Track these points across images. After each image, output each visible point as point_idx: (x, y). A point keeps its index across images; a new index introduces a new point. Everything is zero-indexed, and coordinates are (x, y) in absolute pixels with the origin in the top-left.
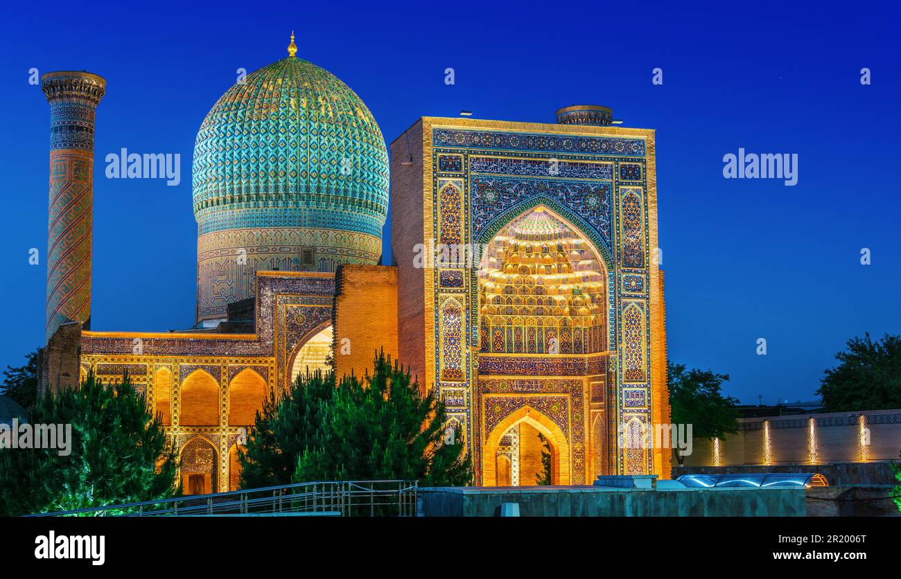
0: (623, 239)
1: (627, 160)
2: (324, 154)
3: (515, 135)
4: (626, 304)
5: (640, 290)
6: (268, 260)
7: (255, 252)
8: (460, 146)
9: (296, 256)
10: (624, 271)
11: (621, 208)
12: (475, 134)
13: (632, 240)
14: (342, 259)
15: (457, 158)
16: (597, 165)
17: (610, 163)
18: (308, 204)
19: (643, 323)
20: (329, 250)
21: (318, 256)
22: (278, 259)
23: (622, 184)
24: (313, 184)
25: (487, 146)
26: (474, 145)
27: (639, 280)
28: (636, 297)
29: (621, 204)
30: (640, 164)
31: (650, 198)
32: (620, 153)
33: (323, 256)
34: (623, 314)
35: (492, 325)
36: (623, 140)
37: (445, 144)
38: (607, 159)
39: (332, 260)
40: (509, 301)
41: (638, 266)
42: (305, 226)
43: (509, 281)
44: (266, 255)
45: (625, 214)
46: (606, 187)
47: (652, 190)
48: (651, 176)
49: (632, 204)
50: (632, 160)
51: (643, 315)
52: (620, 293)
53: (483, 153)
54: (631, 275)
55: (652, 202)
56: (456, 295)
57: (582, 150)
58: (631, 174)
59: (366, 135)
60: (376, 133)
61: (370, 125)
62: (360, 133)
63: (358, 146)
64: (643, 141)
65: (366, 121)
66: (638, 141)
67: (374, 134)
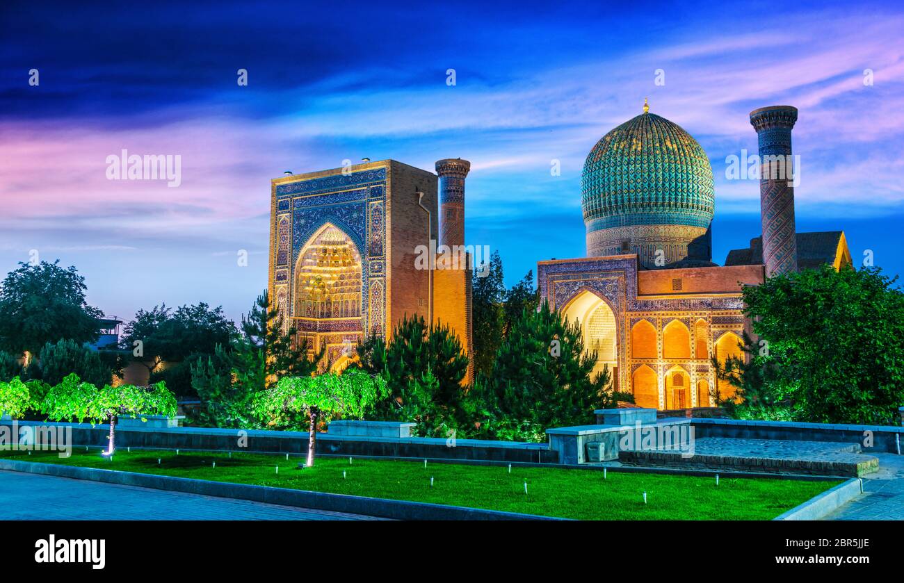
0: (370, 238)
1: (375, 184)
2: (632, 177)
3: (314, 180)
4: (372, 282)
5: (380, 271)
6: (604, 251)
7: (598, 246)
8: (289, 193)
9: (618, 246)
10: (370, 260)
11: (370, 217)
12: (295, 184)
13: (377, 237)
15: (287, 201)
16: (358, 191)
17: (365, 188)
18: (624, 211)
19: (382, 293)
20: (640, 240)
21: (632, 245)
23: (371, 201)
24: (626, 197)
25: (302, 191)
26: (295, 192)
27: (379, 264)
28: (378, 276)
29: (371, 214)
30: (382, 185)
31: (387, 207)
32: (371, 180)
33: (635, 243)
34: (370, 288)
35: (333, 300)
36: (372, 171)
37: (282, 194)
38: (363, 186)
40: (342, 284)
41: (380, 255)
42: (623, 225)
43: (341, 271)
44: (603, 248)
45: (373, 221)
46: (363, 204)
47: (388, 201)
48: (388, 192)
49: (377, 213)
50: (378, 183)
51: (382, 286)
52: (368, 274)
53: (299, 196)
54: (374, 261)
55: (388, 210)
56: (284, 285)
57: (350, 183)
58: (377, 193)
59: (669, 157)
60: (682, 154)
61: (676, 150)
62: (662, 158)
63: (659, 166)
64: (384, 169)
65: (671, 148)
66: (382, 169)
67: (680, 155)
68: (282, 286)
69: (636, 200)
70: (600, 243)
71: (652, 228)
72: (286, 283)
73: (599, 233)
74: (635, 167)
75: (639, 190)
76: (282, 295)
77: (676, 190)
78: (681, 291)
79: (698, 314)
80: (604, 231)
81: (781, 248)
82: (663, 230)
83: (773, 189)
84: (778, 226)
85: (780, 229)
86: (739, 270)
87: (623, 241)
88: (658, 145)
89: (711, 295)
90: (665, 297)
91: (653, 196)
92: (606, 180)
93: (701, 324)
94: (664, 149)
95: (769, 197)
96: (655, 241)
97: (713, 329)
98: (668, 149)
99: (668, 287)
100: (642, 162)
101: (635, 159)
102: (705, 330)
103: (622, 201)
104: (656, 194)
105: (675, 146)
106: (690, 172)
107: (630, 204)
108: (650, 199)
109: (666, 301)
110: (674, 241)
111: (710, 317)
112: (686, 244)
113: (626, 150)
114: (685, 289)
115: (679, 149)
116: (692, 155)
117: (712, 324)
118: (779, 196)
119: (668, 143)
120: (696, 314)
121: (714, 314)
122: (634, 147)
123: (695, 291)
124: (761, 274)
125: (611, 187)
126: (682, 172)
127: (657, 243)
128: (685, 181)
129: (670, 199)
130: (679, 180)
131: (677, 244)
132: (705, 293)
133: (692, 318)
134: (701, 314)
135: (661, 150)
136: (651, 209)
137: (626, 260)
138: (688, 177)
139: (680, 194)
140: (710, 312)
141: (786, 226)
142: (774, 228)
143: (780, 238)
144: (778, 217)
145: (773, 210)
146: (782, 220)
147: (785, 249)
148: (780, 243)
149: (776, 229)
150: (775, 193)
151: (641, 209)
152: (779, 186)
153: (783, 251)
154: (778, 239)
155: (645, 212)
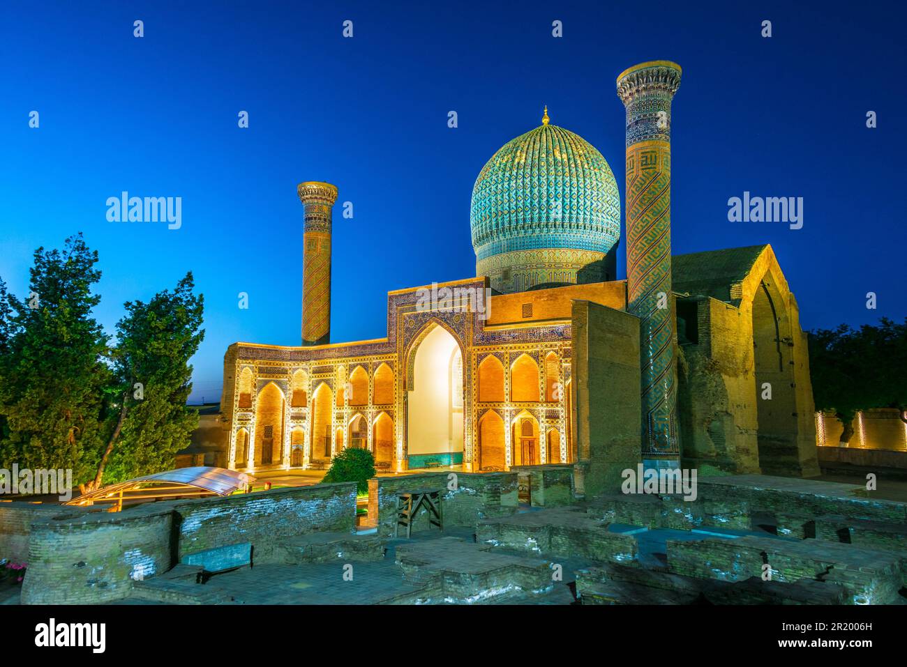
2: (513, 194)
9: (499, 276)
18: (504, 235)
20: (521, 267)
24: (506, 219)
42: (504, 252)
59: (556, 169)
60: (573, 165)
61: (566, 160)
62: (548, 170)
63: (543, 180)
65: (559, 158)
67: (569, 166)
71: (535, 253)
73: (482, 262)
74: (516, 183)
75: (520, 209)
78: (531, 319)
79: (549, 346)
80: (487, 260)
81: (646, 257)
82: (546, 255)
83: (638, 179)
84: (643, 227)
85: (645, 232)
86: (596, 289)
88: (544, 155)
89: (562, 321)
90: (513, 327)
91: (536, 216)
92: (487, 202)
93: (551, 358)
94: (551, 159)
95: (634, 189)
96: (537, 268)
97: (564, 365)
98: (555, 160)
99: (517, 315)
100: (523, 177)
101: (517, 173)
102: (557, 366)
103: (503, 224)
104: (539, 213)
105: (565, 156)
106: (582, 186)
107: (510, 227)
108: (532, 219)
109: (514, 331)
111: (561, 350)
112: (576, 271)
113: (509, 165)
114: (535, 316)
115: (569, 159)
116: (586, 166)
117: (563, 358)
118: (646, 188)
119: (558, 153)
120: (546, 346)
121: (566, 345)
122: (517, 160)
123: (546, 317)
124: (623, 293)
125: (493, 209)
127: (539, 270)
128: (575, 196)
131: (563, 270)
132: (557, 319)
133: (542, 351)
134: (551, 346)
135: (548, 161)
136: (533, 232)
138: (578, 191)
140: (561, 343)
141: (654, 227)
142: (638, 231)
143: (645, 244)
144: (644, 215)
145: (637, 207)
146: (649, 219)
147: (652, 257)
148: (645, 249)
149: (640, 231)
150: (641, 184)
151: (523, 231)
152: (646, 174)
153: (649, 260)
154: (643, 244)
155: (527, 235)
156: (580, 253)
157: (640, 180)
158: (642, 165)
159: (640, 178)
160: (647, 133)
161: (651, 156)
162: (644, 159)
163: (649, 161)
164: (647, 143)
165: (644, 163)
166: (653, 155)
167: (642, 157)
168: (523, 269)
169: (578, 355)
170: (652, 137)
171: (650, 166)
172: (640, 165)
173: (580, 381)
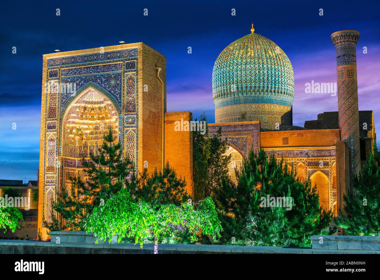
0: (126, 99)
1: (129, 60)
2: (248, 72)
3: (79, 56)
4: (127, 131)
5: (133, 123)
6: (229, 119)
7: (225, 116)
8: (58, 65)
9: (239, 117)
10: (126, 115)
11: (125, 83)
12: (63, 58)
13: (131, 99)
14: (259, 116)
15: (56, 71)
16: (115, 64)
17: (121, 62)
18: (243, 94)
19: (135, 139)
20: (253, 113)
21: (248, 116)
22: (232, 118)
23: (126, 72)
24: (244, 85)
25: (68, 63)
26: (63, 64)
27: (134, 118)
28: (132, 127)
29: (126, 81)
30: (135, 61)
31: (139, 77)
32: (126, 57)
33: (250, 115)
34: (126, 136)
35: (89, 145)
36: (127, 50)
37: (52, 65)
38: (120, 61)
39: (254, 117)
40: (96, 133)
41: (133, 111)
42: (242, 103)
43: (96, 124)
44: (228, 117)
45: (127, 86)
46: (119, 75)
47: (140, 72)
48: (140, 66)
49: (131, 81)
50: (132, 59)
51: (135, 136)
52: (123, 125)
53: (66, 67)
54: (129, 116)
55: (140, 79)
56: (53, 133)
57: (108, 58)
58: (131, 66)
59: (271, 61)
60: (278, 60)
61: (275, 57)
62: (267, 61)
63: (265, 66)
64: (137, 49)
65: (272, 56)
66: (135, 49)
67: (277, 60)
68: (52, 133)
69: (251, 87)
70: (226, 114)
71: (260, 105)
72: (55, 131)
73: (225, 108)
74: (250, 66)
75: (253, 81)
76: (52, 140)
77: (275, 82)
78: (288, 145)
79: (299, 159)
80: (230, 107)
81: (351, 119)
82: (267, 107)
83: (346, 82)
85: (350, 107)
86: (325, 132)
87: (242, 113)
88: (264, 53)
89: (307, 148)
90: (278, 149)
91: (262, 85)
92: (231, 74)
93: (300, 166)
94: (268, 56)
95: (344, 86)
96: (262, 114)
97: (308, 169)
98: (270, 56)
99: (280, 143)
100: (254, 63)
101: (250, 61)
102: (304, 170)
103: (242, 88)
104: (263, 84)
105: (274, 54)
106: (283, 71)
107: (246, 90)
108: (259, 87)
109: (278, 151)
110: (274, 114)
111: (306, 162)
112: (281, 116)
113: (244, 55)
114: (290, 144)
115: (276, 56)
116: (284, 61)
117: (308, 166)
118: (350, 86)
119: (270, 52)
120: (298, 160)
121: (309, 160)
122: (249, 54)
123: (297, 145)
124: (339, 135)
125: (235, 78)
126: (278, 71)
127: (263, 115)
128: (280, 76)
129: (271, 88)
130: (277, 76)
131: (275, 116)
132: (303, 146)
133: (295, 162)
134: (301, 160)
135: (266, 56)
136: (260, 94)
137: (252, 125)
138: (281, 74)
139: (277, 85)
140: (306, 158)
141: (354, 105)
142: (347, 106)
143: (350, 113)
144: (349, 99)
145: (346, 95)
146: (352, 101)
147: (353, 119)
148: (350, 115)
149: (348, 106)
150: (347, 84)
151: (254, 93)
152: (350, 80)
153: (352, 120)
154: (349, 113)
155: (256, 95)
156: (282, 107)
157: (347, 83)
158: (347, 76)
159: (347, 81)
160: (349, 61)
161: (351, 72)
162: (349, 73)
163: (350, 74)
164: (349, 66)
165: (348, 75)
166: (352, 71)
167: (348, 72)
168: (254, 114)
169: (340, 166)
170: (351, 63)
171: (351, 76)
172: (346, 75)
173: (341, 179)
